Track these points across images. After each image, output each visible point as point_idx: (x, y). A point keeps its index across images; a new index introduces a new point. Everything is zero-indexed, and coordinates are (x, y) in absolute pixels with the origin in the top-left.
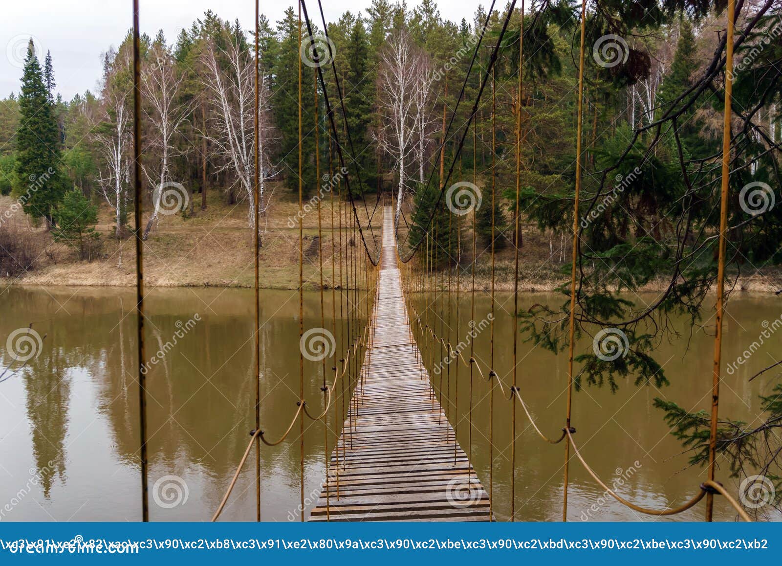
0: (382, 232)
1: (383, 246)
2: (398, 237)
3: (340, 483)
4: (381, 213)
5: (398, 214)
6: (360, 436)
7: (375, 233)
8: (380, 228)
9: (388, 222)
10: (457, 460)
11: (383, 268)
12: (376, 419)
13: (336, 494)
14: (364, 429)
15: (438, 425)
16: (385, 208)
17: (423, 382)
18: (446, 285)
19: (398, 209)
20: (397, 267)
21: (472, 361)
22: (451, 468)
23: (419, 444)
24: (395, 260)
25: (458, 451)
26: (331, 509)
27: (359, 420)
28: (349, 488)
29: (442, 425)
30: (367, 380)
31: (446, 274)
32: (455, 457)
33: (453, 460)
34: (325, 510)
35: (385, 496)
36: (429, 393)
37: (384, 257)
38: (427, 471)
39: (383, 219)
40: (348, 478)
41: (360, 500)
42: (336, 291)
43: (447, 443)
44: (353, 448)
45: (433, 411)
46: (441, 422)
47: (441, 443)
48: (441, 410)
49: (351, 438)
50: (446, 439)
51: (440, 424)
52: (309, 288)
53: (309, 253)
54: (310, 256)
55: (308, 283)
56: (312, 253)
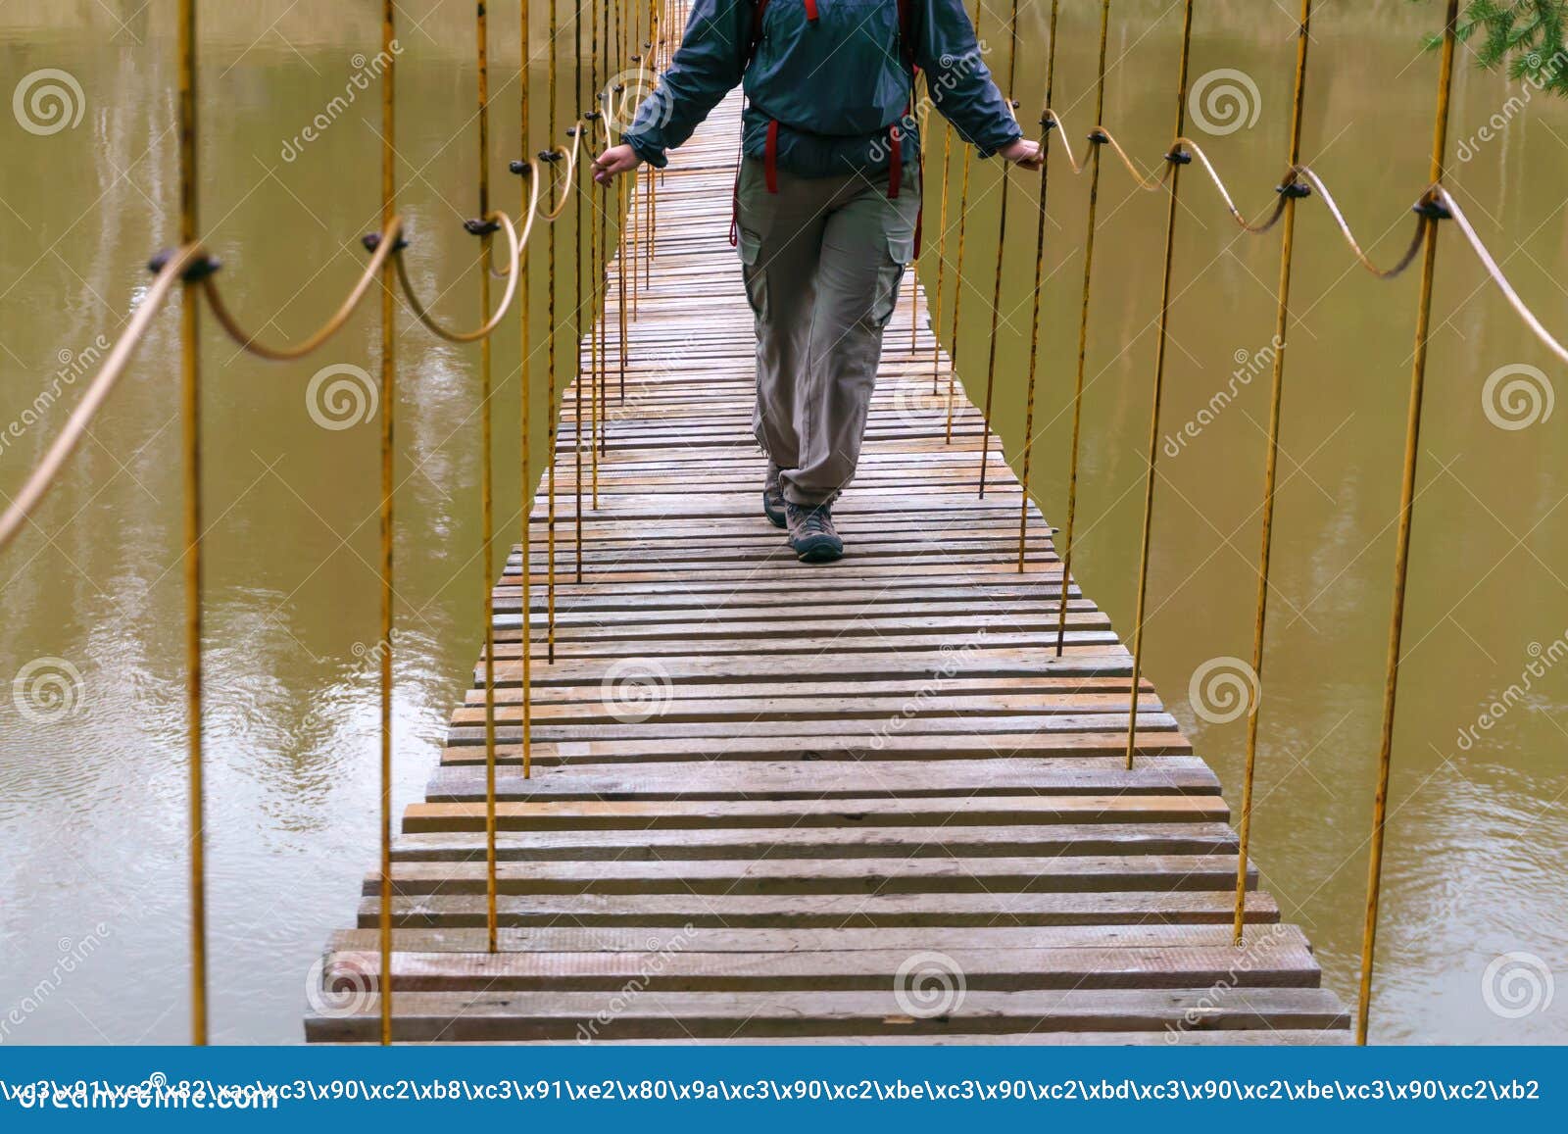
3: (536, 713)
6: (620, 529)
10: (1068, 637)
13: (517, 752)
14: (631, 505)
15: (973, 500)
22: (1044, 667)
25: (1072, 604)
26: (503, 810)
27: (613, 468)
28: (573, 730)
29: (990, 500)
30: (644, 306)
32: (1062, 628)
33: (1053, 637)
34: (479, 810)
35: (743, 765)
38: (928, 675)
40: (570, 692)
41: (629, 779)
43: (1021, 572)
44: (585, 578)
45: (948, 443)
46: (986, 488)
47: (987, 569)
48: (986, 439)
49: (580, 540)
50: (1016, 556)
51: (981, 497)
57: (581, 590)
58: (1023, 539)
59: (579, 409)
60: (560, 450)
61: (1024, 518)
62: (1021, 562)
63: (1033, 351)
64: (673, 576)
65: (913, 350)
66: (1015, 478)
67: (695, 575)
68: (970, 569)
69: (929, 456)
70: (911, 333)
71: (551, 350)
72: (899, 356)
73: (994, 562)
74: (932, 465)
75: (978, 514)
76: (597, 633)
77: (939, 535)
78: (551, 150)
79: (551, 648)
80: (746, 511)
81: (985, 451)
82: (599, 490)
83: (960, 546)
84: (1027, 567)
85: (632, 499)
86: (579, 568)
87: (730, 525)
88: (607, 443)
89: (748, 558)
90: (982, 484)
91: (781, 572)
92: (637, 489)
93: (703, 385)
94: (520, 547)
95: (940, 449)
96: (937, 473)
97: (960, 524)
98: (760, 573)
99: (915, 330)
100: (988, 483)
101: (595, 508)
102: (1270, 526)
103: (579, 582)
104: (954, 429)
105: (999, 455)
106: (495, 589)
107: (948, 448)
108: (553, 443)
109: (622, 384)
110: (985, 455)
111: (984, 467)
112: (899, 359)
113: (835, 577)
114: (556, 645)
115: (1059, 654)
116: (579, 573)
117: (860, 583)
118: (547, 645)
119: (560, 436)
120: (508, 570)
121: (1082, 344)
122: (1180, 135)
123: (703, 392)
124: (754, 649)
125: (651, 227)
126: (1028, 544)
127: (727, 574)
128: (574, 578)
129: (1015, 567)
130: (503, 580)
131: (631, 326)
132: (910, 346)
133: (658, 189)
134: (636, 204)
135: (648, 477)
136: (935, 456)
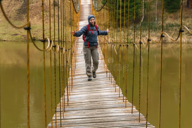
1: (82, 4)
11: (81, 20)
27: (66, 114)
30: (71, 94)
31: (132, 29)
52: (20, 40)
53: (20, 12)
54: (21, 15)
55: (20, 36)
56: (22, 12)
58: (139, 118)
59: (60, 107)
60: (57, 112)
61: (139, 116)
62: (140, 121)
63: (140, 83)
64: (78, 125)
65: (119, 97)
66: (138, 111)
67: (81, 125)
68: (130, 122)
71: (55, 80)
73: (135, 121)
75: (131, 116)
77: (125, 118)
78: (55, 45)
81: (132, 108)
83: (128, 119)
85: (70, 117)
86: (61, 125)
87: (87, 119)
89: (91, 123)
94: (51, 123)
95: (124, 108)
96: (124, 111)
97: (128, 117)
99: (120, 94)
101: (63, 118)
102: (180, 89)
103: (61, 127)
105: (135, 109)
107: (126, 108)
109: (68, 103)
111: (132, 110)
112: (117, 98)
113: (106, 124)
119: (57, 110)
120: (49, 126)
121: (148, 76)
125: (72, 83)
130: (47, 127)
131: (69, 96)
133: (73, 78)
134: (70, 80)
135: (73, 114)
136: (124, 109)
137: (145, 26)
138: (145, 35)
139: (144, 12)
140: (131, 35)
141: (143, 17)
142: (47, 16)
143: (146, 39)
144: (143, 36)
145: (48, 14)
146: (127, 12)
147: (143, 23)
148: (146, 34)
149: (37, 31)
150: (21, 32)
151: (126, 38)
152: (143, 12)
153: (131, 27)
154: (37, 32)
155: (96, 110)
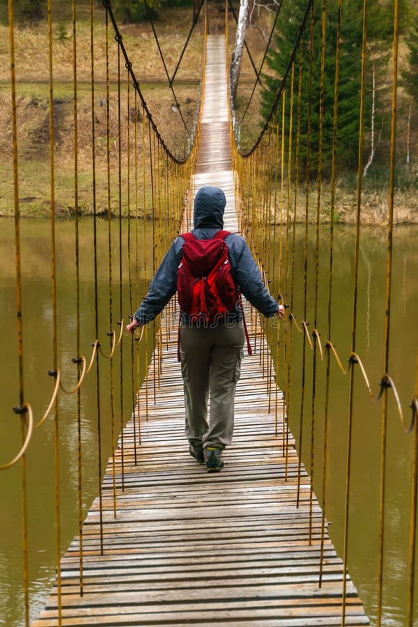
0: (202, 92)
1: (204, 121)
2: (237, 103)
4: (202, 50)
5: (237, 52)
7: (185, 93)
8: (197, 83)
9: (217, 70)
10: (325, 578)
11: (200, 169)
12: (160, 496)
14: (132, 516)
15: (293, 509)
16: (209, 40)
17: (271, 418)
18: (341, 209)
19: (239, 41)
20: (229, 167)
21: (353, 361)
22: (311, 593)
23: (248, 546)
24: (227, 150)
25: (326, 561)
29: (302, 509)
30: (151, 413)
31: (342, 186)
32: (321, 573)
33: (317, 578)
36: (280, 443)
37: (204, 145)
38: (258, 598)
39: (204, 62)
42: (97, 219)
43: (310, 545)
44: (105, 552)
45: (286, 481)
46: (300, 503)
47: (294, 544)
48: (299, 479)
49: (102, 534)
50: (308, 537)
51: (298, 507)
52: (40, 214)
53: (40, 137)
54: (44, 145)
55: (39, 202)
56: (47, 137)
57: (102, 558)
58: (311, 528)
60: (104, 488)
61: (311, 518)
62: (310, 539)
63: (313, 441)
64: (147, 550)
65: (276, 434)
66: (315, 498)
67: (156, 550)
68: (286, 544)
69: (276, 488)
70: (275, 425)
72: (269, 437)
73: (299, 540)
74: (278, 492)
75: (294, 516)
76: (106, 580)
77: (275, 527)
79: (82, 589)
80: (186, 517)
81: (299, 485)
82: (117, 508)
83: (283, 532)
84: (313, 542)
85: (134, 512)
86: (102, 547)
87: (177, 524)
88: (125, 485)
89: (183, 541)
90: (298, 501)
91: (198, 547)
92: (137, 507)
93: (175, 454)
94: (78, 537)
95: (282, 484)
96: (279, 496)
97: (285, 521)
98: (187, 548)
99: (277, 423)
100: (301, 501)
101: (115, 517)
103: (102, 554)
104: (289, 474)
106: (62, 559)
107: (286, 483)
108: (100, 485)
109: (135, 455)
110: (299, 487)
111: (298, 493)
112: (269, 438)
113: (222, 549)
114: (84, 587)
115: (320, 586)
116: (102, 550)
117: (234, 552)
118: (79, 587)
119: (104, 482)
120: (70, 549)
121: (326, 440)
122: (354, 351)
123: (174, 458)
124: (179, 587)
126: (313, 531)
127: (172, 549)
128: (99, 552)
129: (307, 542)
130: (67, 554)
132: (275, 432)
135: (143, 501)
136: (279, 488)
137: (377, 177)
138: (377, 201)
139: (376, 140)
140: (338, 203)
141: (373, 154)
142: (114, 148)
143: (380, 213)
144: (370, 205)
145: (115, 142)
146: (328, 140)
147: (371, 169)
148: (379, 200)
149: (86, 191)
150: (42, 193)
151: (325, 211)
152: (373, 140)
153: (340, 181)
154: (85, 193)
155: (207, 488)
